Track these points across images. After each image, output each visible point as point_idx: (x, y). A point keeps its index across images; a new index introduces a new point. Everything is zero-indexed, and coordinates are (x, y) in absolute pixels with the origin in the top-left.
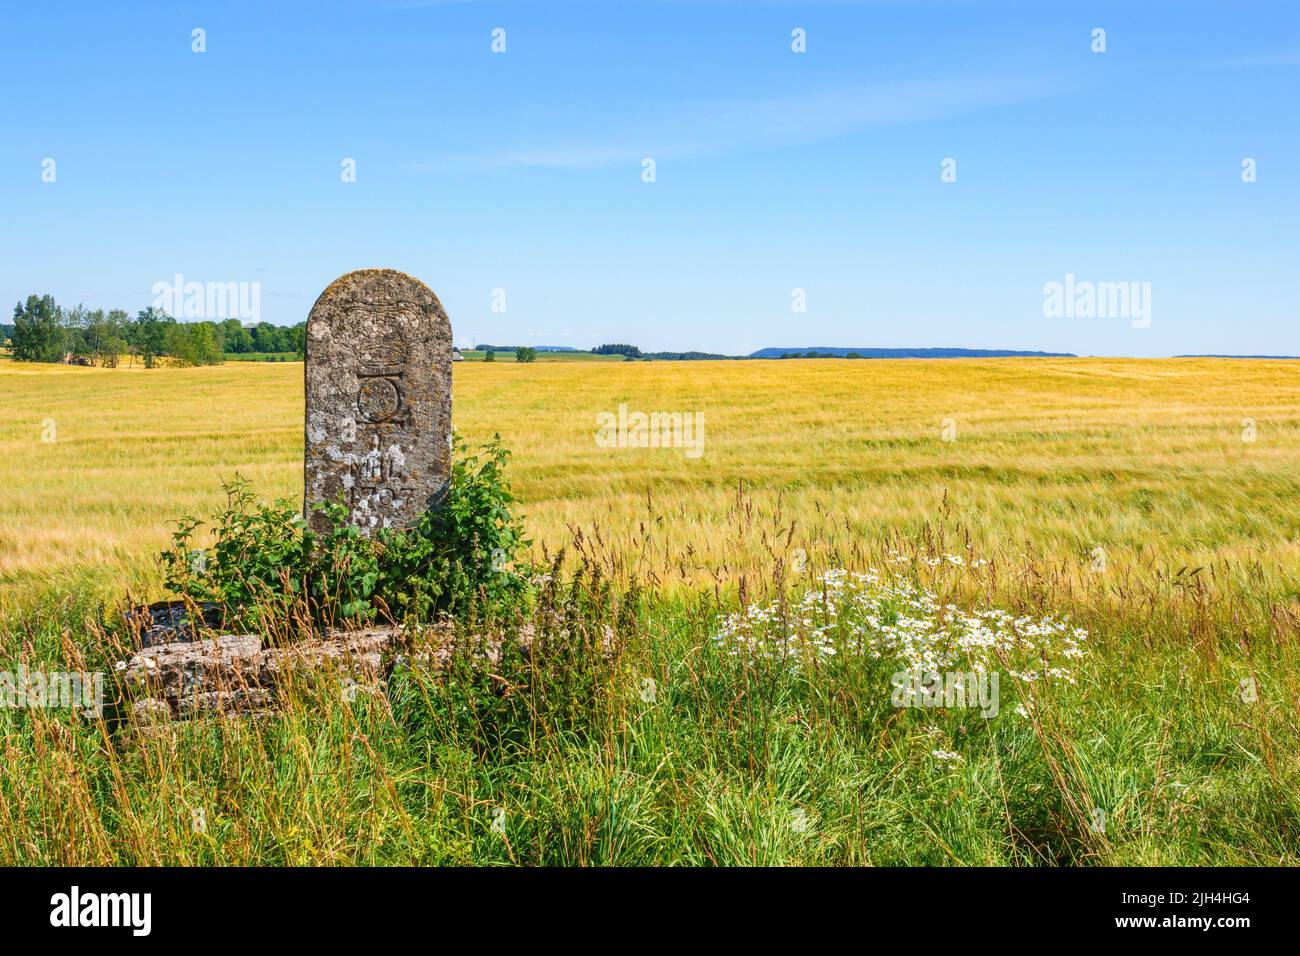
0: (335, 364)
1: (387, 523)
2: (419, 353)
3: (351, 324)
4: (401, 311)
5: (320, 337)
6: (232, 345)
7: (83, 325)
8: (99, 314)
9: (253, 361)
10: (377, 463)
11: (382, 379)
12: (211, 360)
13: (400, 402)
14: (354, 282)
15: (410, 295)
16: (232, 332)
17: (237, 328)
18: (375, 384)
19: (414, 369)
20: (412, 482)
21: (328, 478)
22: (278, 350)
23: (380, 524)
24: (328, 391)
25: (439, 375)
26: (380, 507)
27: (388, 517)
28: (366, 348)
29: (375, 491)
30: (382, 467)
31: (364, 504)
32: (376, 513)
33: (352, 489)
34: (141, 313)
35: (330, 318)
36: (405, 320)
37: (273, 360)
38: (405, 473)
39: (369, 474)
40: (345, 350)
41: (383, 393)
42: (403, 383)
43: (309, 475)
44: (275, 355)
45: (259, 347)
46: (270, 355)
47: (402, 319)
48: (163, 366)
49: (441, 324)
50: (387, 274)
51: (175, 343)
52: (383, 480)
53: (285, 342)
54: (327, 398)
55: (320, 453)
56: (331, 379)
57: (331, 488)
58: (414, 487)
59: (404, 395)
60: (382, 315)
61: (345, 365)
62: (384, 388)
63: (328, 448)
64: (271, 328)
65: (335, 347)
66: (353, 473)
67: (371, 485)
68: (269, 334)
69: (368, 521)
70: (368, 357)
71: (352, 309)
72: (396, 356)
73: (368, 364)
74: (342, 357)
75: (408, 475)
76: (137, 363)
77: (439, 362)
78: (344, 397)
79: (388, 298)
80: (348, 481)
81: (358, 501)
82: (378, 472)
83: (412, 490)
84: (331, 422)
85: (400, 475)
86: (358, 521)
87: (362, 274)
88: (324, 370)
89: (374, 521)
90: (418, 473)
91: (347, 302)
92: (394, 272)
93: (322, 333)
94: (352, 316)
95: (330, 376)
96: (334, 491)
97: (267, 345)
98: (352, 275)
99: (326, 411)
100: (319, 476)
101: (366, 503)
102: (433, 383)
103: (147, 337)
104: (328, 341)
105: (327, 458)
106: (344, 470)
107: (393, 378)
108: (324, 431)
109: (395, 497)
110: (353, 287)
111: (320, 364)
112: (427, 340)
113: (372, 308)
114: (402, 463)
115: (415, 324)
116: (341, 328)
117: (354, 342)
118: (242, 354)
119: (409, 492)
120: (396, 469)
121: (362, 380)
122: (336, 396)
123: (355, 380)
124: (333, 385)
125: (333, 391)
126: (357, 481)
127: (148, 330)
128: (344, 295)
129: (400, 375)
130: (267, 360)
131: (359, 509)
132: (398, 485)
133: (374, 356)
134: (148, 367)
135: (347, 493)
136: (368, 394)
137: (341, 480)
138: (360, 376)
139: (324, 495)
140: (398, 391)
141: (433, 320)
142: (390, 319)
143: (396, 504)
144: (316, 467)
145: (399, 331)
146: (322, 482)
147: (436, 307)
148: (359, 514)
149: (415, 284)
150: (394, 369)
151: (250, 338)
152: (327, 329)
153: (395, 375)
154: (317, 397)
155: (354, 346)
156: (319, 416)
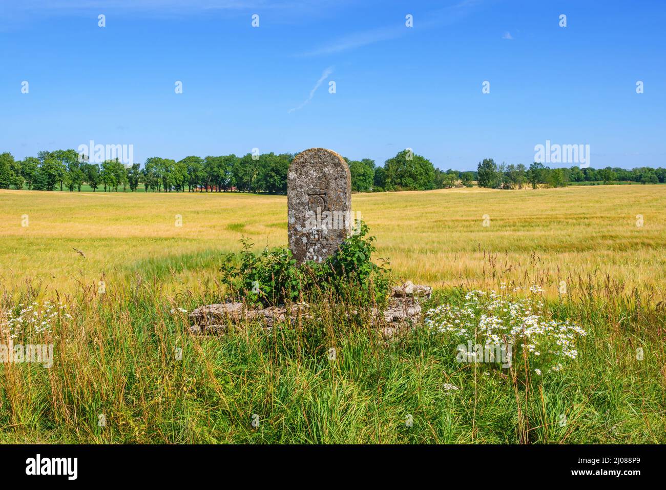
0: (299, 190)
1: (320, 259)
2: (333, 185)
3: (305, 172)
4: (325, 166)
5: (292, 178)
6: (575, 178)
7: (505, 170)
8: (513, 166)
9: (585, 185)
10: (316, 232)
11: (318, 196)
12: (563, 185)
13: (325, 205)
14: (306, 154)
15: (328, 159)
16: (574, 172)
17: (577, 170)
18: (315, 198)
19: (330, 191)
20: (330, 241)
21: (297, 239)
22: (596, 180)
23: (317, 259)
24: (296, 201)
25: (341, 194)
26: (318, 252)
27: (321, 256)
28: (311, 183)
29: (315, 245)
30: (318, 234)
31: (311, 250)
32: (316, 254)
33: (306, 243)
34: (531, 165)
35: (296, 170)
36: (327, 170)
37: (594, 184)
38: (327, 237)
39: (313, 237)
40: (302, 184)
41: (318, 202)
42: (326, 197)
43: (290, 236)
44: (595, 182)
45: (587, 179)
46: (592, 182)
47: (326, 170)
48: (540, 188)
49: (342, 171)
50: (319, 150)
51: (545, 178)
52: (318, 240)
53: (599, 177)
54: (296, 204)
55: (293, 228)
56: (297, 196)
57: (298, 242)
58: (332, 243)
59: (327, 203)
60: (317, 168)
61: (302, 190)
62: (318, 200)
63: (296, 226)
64: (593, 170)
65: (298, 182)
66: (307, 237)
67: (314, 242)
68: (592, 173)
69: (313, 258)
70: (312, 187)
71: (305, 166)
72: (323, 186)
73: (312, 189)
74: (301, 187)
75: (329, 238)
76: (529, 187)
77: (341, 188)
78: (302, 204)
79: (320, 160)
80: (305, 240)
81: (309, 249)
82: (317, 236)
83: (331, 245)
84: (297, 215)
85: (325, 238)
86: (309, 257)
87: (309, 150)
88: (294, 192)
89: (315, 258)
90: (333, 237)
91: (303, 163)
92: (322, 149)
93: (293, 176)
94: (305, 169)
95: (296, 195)
96: (299, 244)
97: (591, 178)
98: (305, 151)
99: (295, 210)
100: (293, 238)
101: (312, 250)
102: (339, 198)
103: (533, 175)
104: (296, 180)
105: (296, 230)
106: (303, 235)
107: (322, 195)
108: (294, 218)
109: (324, 248)
110: (306, 156)
111: (293, 190)
112: (336, 179)
113: (314, 165)
114: (326, 233)
115: (331, 172)
116: (301, 174)
117: (306, 180)
118: (580, 182)
119: (329, 245)
120: (324, 235)
121: (310, 197)
122: (299, 203)
123: (307, 196)
124: (298, 199)
125: (298, 201)
126: (308, 240)
127: (533, 172)
128: (302, 160)
129: (325, 194)
130: (591, 184)
131: (309, 252)
132: (325, 242)
133: (314, 186)
134: (534, 188)
135: (304, 245)
136: (312, 203)
137: (302, 240)
138: (309, 195)
139: (295, 246)
140: (324, 201)
141: (339, 169)
142: (321, 170)
143: (324, 251)
144: (291, 234)
145: (324, 174)
146: (294, 240)
147: (340, 164)
148: (309, 254)
149: (331, 154)
150: (323, 192)
151: (583, 174)
152: (295, 175)
153: (323, 194)
154: (291, 204)
155: (306, 182)
156: (293, 212)
